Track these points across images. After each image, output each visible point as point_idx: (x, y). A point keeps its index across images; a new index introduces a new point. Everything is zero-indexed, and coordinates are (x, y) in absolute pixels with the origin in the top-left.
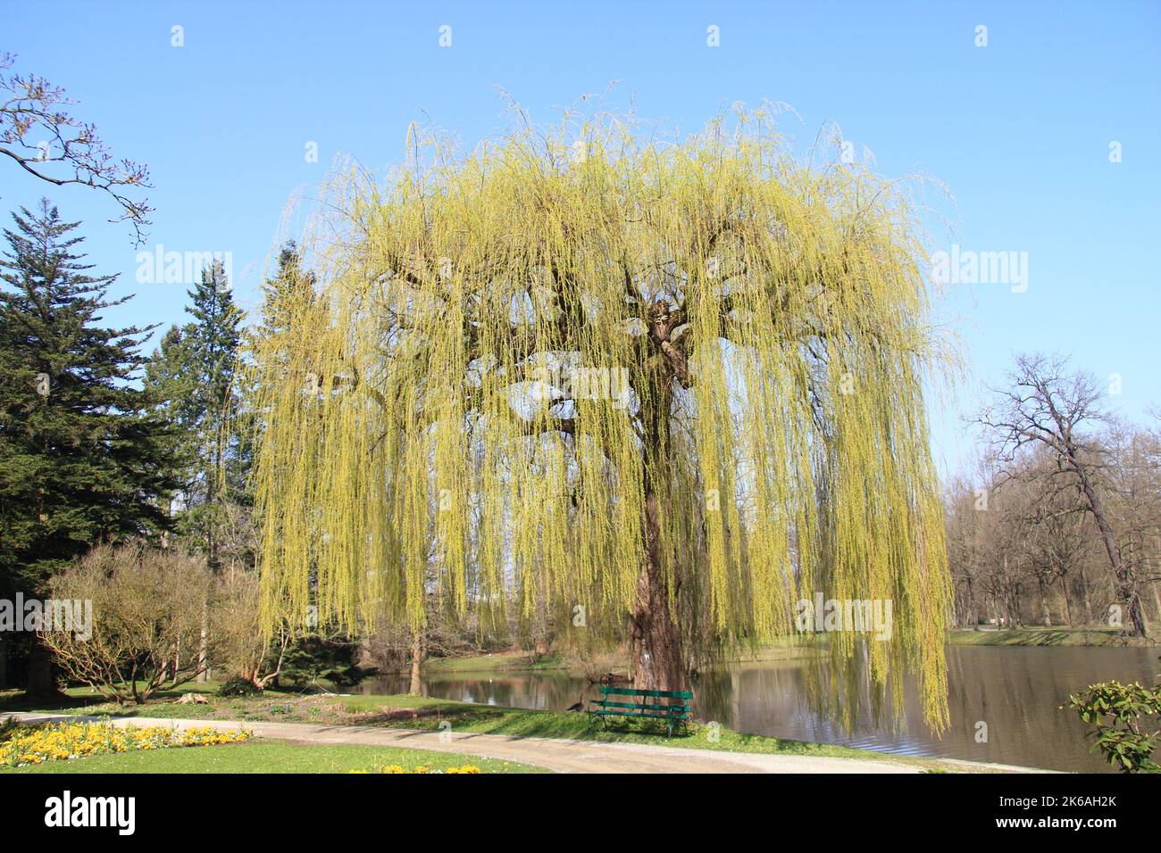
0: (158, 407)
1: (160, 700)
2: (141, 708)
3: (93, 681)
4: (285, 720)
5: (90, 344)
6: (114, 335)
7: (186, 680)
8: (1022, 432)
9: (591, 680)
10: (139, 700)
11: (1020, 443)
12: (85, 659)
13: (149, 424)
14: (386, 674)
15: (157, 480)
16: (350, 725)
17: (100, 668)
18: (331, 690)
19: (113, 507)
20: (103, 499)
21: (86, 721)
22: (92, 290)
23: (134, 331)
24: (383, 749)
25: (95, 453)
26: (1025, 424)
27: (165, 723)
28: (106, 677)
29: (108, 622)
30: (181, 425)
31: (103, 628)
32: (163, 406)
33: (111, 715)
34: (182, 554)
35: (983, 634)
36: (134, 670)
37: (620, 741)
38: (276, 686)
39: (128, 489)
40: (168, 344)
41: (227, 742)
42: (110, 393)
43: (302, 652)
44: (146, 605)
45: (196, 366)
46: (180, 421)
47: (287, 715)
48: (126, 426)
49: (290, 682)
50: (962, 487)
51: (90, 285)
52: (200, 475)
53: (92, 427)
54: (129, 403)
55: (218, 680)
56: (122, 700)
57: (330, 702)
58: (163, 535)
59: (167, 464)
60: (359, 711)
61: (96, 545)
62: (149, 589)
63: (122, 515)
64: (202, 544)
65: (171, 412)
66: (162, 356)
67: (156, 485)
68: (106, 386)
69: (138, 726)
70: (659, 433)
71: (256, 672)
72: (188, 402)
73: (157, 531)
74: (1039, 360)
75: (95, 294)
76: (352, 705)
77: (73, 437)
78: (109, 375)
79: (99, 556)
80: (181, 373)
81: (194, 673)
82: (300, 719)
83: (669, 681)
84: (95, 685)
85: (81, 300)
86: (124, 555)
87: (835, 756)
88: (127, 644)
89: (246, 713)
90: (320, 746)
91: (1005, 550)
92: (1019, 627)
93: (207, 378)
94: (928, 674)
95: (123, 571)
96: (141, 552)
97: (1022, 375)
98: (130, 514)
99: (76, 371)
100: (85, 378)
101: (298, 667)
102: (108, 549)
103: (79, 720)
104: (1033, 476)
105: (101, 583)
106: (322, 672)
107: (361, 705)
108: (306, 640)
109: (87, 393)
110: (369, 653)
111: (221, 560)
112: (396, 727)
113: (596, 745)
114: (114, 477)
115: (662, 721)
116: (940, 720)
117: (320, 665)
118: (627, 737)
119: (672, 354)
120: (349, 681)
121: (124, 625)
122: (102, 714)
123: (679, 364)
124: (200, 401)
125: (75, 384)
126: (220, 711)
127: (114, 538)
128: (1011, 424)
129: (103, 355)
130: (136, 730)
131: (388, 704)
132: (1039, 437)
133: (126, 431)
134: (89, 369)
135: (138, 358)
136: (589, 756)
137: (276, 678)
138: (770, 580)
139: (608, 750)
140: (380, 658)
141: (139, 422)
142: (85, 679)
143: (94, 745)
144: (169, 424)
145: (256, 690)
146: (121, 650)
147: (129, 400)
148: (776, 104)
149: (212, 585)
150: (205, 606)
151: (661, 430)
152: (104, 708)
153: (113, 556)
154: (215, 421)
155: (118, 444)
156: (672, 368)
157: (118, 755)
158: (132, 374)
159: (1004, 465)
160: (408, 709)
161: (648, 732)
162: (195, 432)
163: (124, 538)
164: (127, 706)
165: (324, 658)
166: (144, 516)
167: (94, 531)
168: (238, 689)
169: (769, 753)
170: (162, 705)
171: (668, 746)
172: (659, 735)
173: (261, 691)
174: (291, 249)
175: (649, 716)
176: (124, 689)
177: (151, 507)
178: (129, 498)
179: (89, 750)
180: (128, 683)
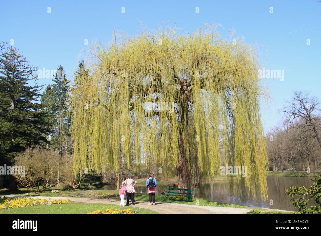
0: (45, 108)
1: (46, 192)
2: (41, 194)
3: (27, 186)
4: (81, 197)
5: (25, 91)
6: (32, 88)
7: (53, 186)
8: (296, 114)
9: (169, 186)
10: (40, 191)
11: (295, 117)
12: (25, 180)
13: (42, 113)
14: (111, 184)
15: (45, 129)
16: (99, 198)
17: (29, 183)
18: (94, 189)
19: (32, 137)
20: (29, 135)
21: (25, 197)
22: (25, 75)
23: (38, 87)
24: (107, 205)
25: (27, 122)
26: (296, 112)
27: (47, 198)
28: (31, 185)
29: (31, 170)
30: (51, 113)
31: (30, 171)
32: (46, 108)
33: (32, 196)
34: (52, 150)
35: (285, 173)
36: (39, 183)
37: (173, 203)
38: (79, 188)
39: (36, 132)
40: (47, 90)
41: (64, 203)
42: (31, 105)
43: (87, 178)
44: (42, 165)
45: (56, 96)
46: (51, 112)
47: (81, 196)
48: (36, 114)
49: (83, 187)
50: (278, 130)
51: (25, 74)
52: (57, 128)
53: (26, 114)
54: (36, 107)
55: (63, 186)
56: (35, 192)
57: (94, 192)
58: (47, 145)
59: (47, 125)
60: (102, 195)
61: (27, 148)
62: (43, 160)
63: (35, 139)
64: (58, 147)
65: (49, 110)
66: (46, 93)
67: (44, 131)
68: (30, 103)
69: (40, 199)
70: (184, 116)
71: (73, 184)
72: (53, 107)
73: (45, 144)
74: (301, 93)
75: (26, 76)
76: (99, 193)
77: (21, 117)
78: (31, 100)
79: (28, 151)
80: (51, 98)
81: (55, 184)
82: (85, 197)
83: (187, 186)
84: (28, 187)
85: (23, 78)
86: (35, 151)
87: (233, 207)
88: (37, 176)
89: (70, 195)
90: (90, 204)
91: (291, 148)
92: (295, 171)
93: (59, 100)
94: (261, 184)
95: (35, 155)
96: (40, 150)
97: (296, 98)
98: (37, 139)
99: (21, 98)
100: (24, 100)
101: (85, 182)
102: (31, 149)
103: (23, 197)
104: (299, 127)
105: (29, 159)
106: (92, 184)
107: (102, 193)
108: (88, 175)
109: (25, 105)
110: (106, 178)
111: (63, 152)
112: (111, 199)
113: (166, 204)
114: (33, 129)
115: (185, 197)
116: (265, 197)
117: (92, 182)
118: (175, 202)
119: (188, 94)
120: (100, 186)
121: (36, 170)
122: (30, 195)
123: (190, 97)
124: (57, 106)
125: (21, 102)
126: (63, 195)
127: (32, 146)
128: (292, 112)
129: (29, 94)
130: (39, 200)
131: (110, 193)
132: (301, 116)
133: (36, 116)
134: (25, 98)
135: (39, 94)
136: (163, 207)
137: (79, 185)
138: (214, 158)
139: (169, 205)
140: (109, 180)
141: (39, 113)
142: (25, 186)
143: (28, 204)
144: (48, 113)
145: (73, 189)
146: (35, 177)
147: (37, 107)
148: (216, 24)
149: (60, 159)
150: (59, 165)
151: (185, 116)
152: (30, 194)
153: (32, 151)
154: (61, 112)
155: (33, 119)
156: (188, 98)
157: (34, 206)
158: (37, 99)
159: (290, 124)
160: (115, 194)
161: (181, 200)
162: (56, 115)
163: (35, 146)
164: (37, 193)
165: (93, 180)
166: (41, 140)
167: (27, 144)
168: (68, 188)
169: (214, 206)
170: (47, 193)
171: (186, 204)
172: (184, 201)
173: (75, 189)
174: (82, 62)
175: (181, 196)
176: (36, 188)
177: (43, 137)
178: (37, 134)
179: (26, 205)
180: (37, 187)
